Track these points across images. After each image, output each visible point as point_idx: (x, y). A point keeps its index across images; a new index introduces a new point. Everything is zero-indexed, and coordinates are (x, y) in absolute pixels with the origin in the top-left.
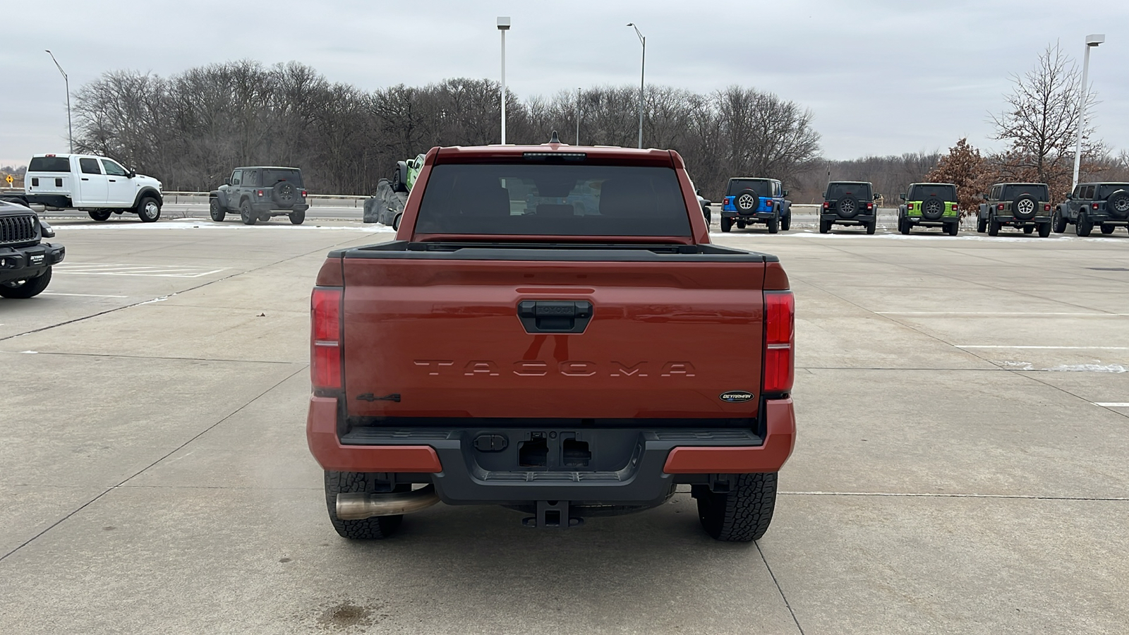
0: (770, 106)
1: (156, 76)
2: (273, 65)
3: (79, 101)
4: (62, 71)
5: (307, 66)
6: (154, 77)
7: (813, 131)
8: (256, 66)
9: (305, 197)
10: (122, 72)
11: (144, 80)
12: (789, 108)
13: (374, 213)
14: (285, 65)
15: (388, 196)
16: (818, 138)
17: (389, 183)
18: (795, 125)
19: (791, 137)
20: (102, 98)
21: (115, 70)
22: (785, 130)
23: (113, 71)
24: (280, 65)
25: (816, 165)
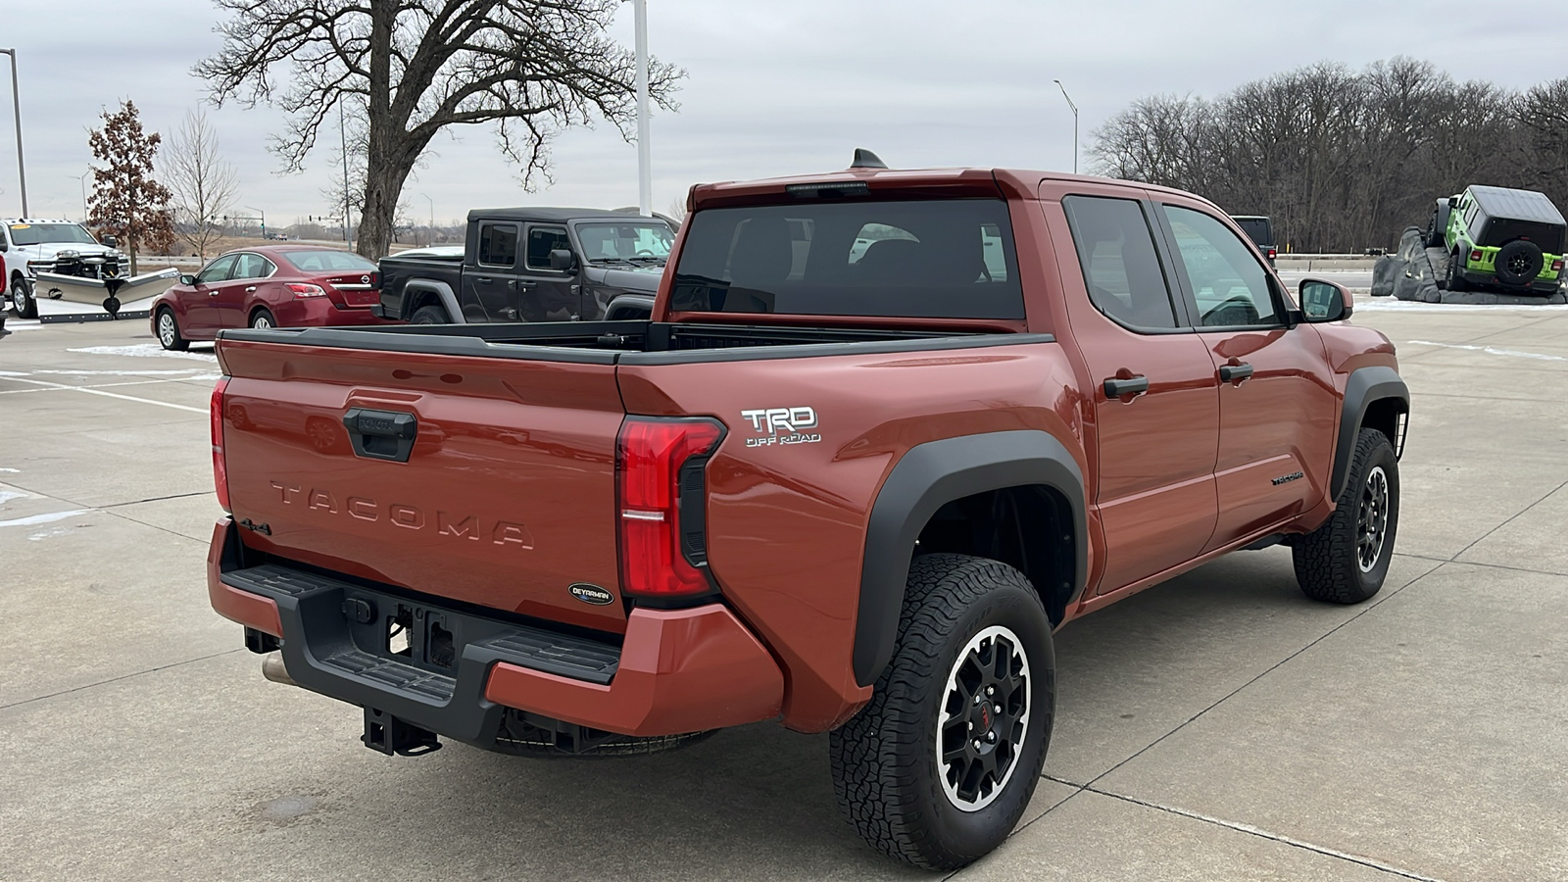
1: (1198, 99)
2: (1368, 65)
3: (1100, 141)
4: (1071, 104)
5: (1421, 61)
6: (1195, 101)
8: (1337, 70)
9: (1273, 259)
10: (1155, 99)
11: (1182, 106)
13: (1387, 281)
14: (1386, 64)
15: (1413, 254)
17: (1421, 233)
20: (1128, 134)
21: (1147, 97)
23: (1145, 97)
24: (1377, 65)
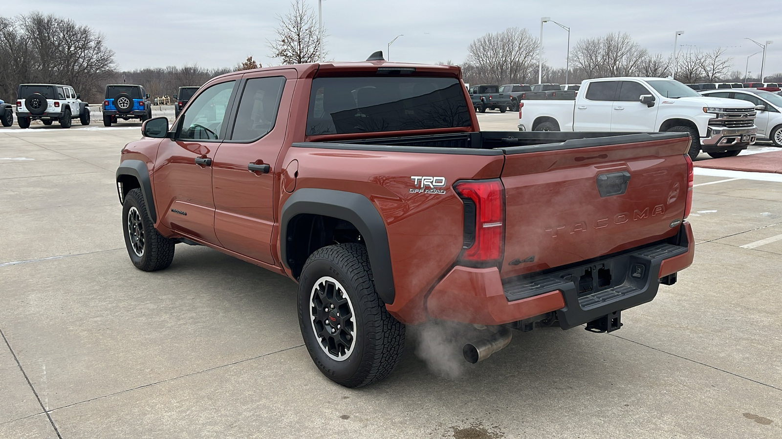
0: (69, 29)
7: (109, 49)
12: (85, 32)
16: (113, 54)
18: (92, 44)
19: (89, 53)
22: (84, 47)
25: (111, 74)
